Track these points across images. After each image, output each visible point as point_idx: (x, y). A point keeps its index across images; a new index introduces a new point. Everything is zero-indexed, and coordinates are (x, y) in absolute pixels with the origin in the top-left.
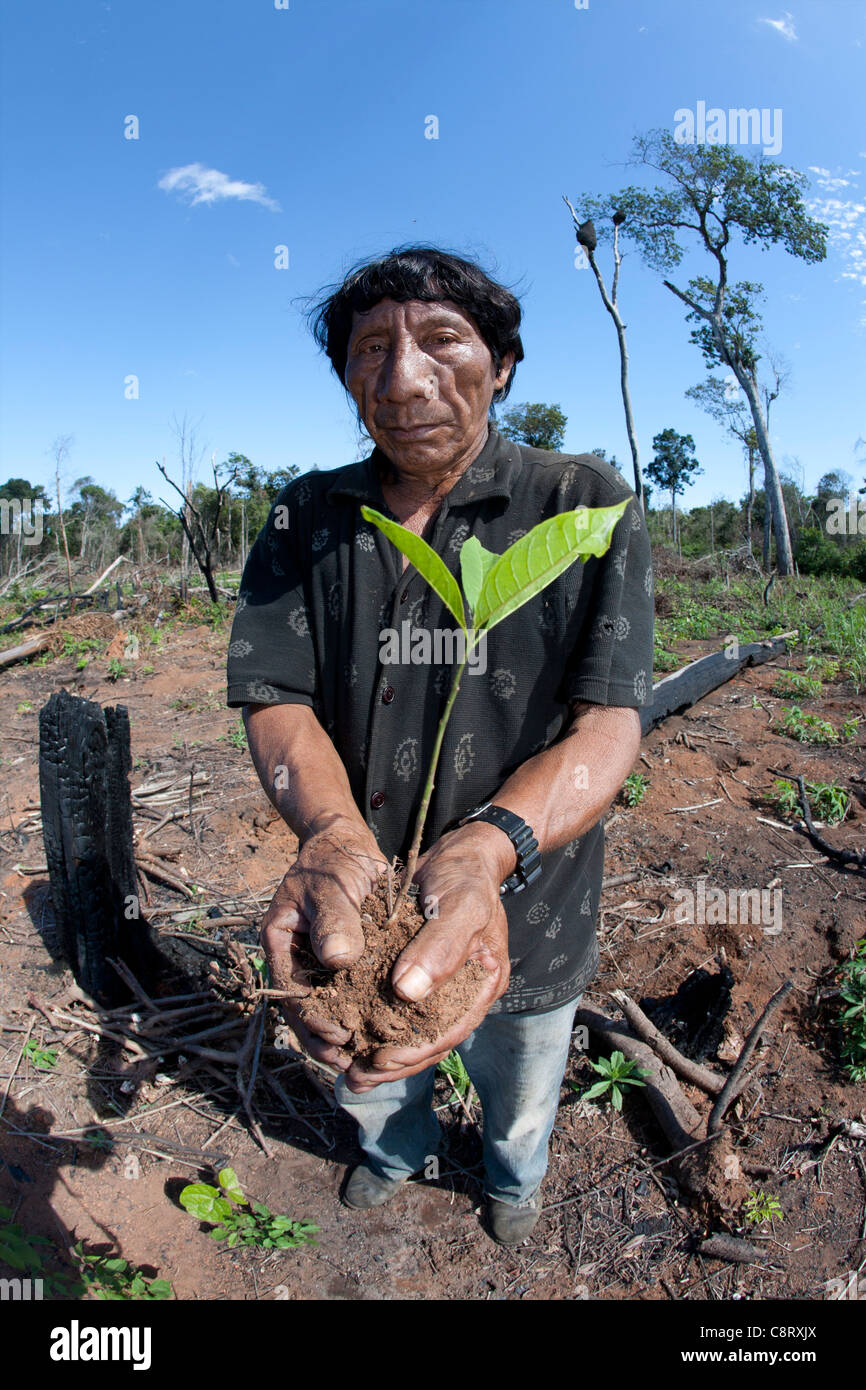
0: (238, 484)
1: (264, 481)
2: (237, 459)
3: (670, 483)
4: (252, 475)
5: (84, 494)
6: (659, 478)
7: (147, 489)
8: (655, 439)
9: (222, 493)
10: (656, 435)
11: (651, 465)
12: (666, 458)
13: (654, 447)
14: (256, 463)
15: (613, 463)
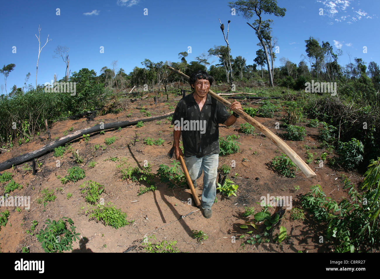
0: (147, 67)
1: (154, 66)
2: (147, 61)
3: (261, 63)
4: (151, 65)
5: (105, 71)
6: (258, 62)
7: (123, 69)
8: (257, 52)
9: (143, 69)
10: (257, 51)
11: (256, 59)
12: (259, 57)
13: (257, 54)
14: (152, 61)
15: (244, 60)
